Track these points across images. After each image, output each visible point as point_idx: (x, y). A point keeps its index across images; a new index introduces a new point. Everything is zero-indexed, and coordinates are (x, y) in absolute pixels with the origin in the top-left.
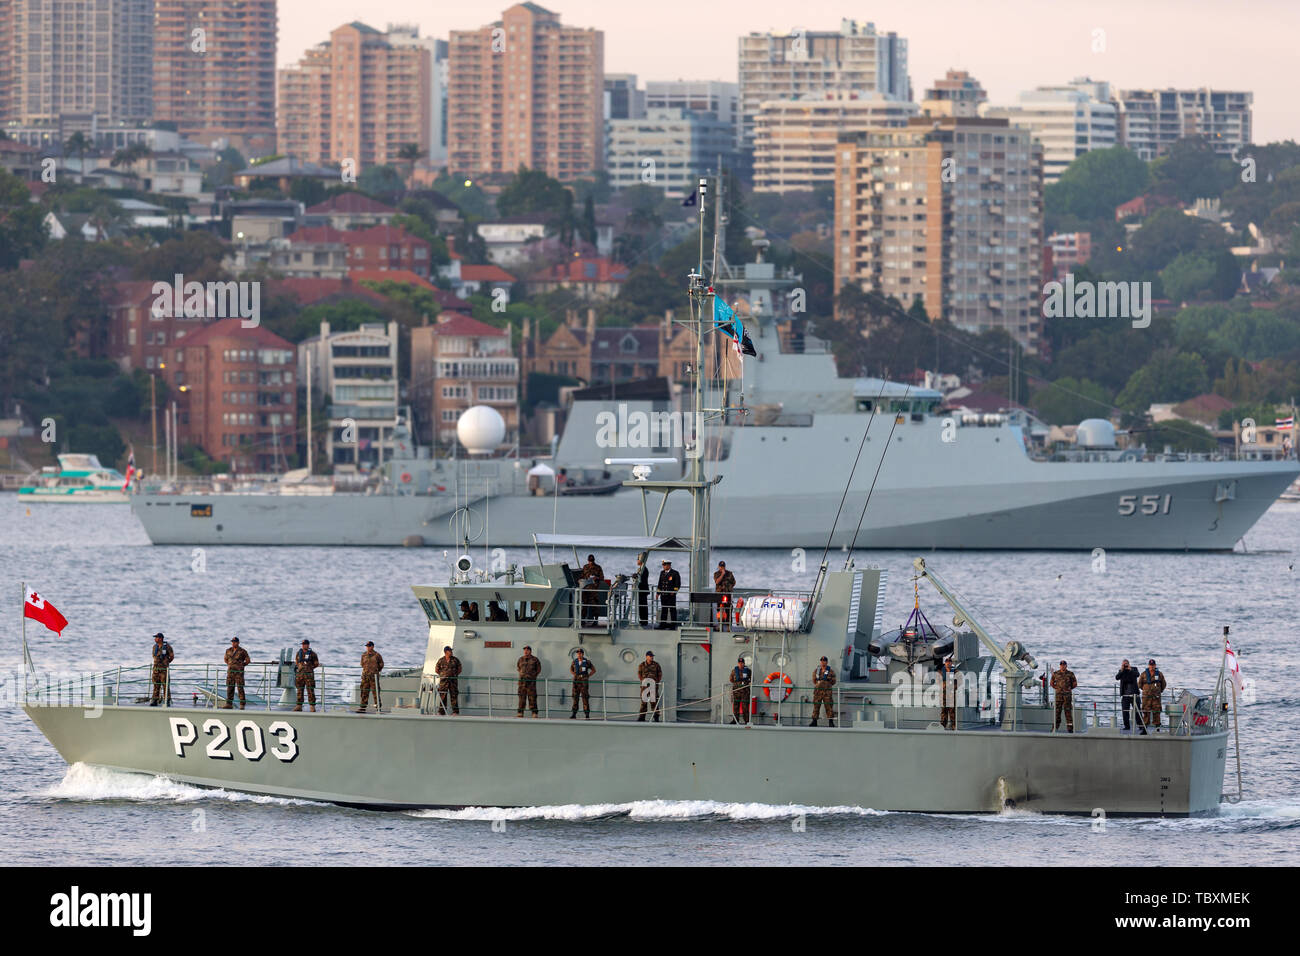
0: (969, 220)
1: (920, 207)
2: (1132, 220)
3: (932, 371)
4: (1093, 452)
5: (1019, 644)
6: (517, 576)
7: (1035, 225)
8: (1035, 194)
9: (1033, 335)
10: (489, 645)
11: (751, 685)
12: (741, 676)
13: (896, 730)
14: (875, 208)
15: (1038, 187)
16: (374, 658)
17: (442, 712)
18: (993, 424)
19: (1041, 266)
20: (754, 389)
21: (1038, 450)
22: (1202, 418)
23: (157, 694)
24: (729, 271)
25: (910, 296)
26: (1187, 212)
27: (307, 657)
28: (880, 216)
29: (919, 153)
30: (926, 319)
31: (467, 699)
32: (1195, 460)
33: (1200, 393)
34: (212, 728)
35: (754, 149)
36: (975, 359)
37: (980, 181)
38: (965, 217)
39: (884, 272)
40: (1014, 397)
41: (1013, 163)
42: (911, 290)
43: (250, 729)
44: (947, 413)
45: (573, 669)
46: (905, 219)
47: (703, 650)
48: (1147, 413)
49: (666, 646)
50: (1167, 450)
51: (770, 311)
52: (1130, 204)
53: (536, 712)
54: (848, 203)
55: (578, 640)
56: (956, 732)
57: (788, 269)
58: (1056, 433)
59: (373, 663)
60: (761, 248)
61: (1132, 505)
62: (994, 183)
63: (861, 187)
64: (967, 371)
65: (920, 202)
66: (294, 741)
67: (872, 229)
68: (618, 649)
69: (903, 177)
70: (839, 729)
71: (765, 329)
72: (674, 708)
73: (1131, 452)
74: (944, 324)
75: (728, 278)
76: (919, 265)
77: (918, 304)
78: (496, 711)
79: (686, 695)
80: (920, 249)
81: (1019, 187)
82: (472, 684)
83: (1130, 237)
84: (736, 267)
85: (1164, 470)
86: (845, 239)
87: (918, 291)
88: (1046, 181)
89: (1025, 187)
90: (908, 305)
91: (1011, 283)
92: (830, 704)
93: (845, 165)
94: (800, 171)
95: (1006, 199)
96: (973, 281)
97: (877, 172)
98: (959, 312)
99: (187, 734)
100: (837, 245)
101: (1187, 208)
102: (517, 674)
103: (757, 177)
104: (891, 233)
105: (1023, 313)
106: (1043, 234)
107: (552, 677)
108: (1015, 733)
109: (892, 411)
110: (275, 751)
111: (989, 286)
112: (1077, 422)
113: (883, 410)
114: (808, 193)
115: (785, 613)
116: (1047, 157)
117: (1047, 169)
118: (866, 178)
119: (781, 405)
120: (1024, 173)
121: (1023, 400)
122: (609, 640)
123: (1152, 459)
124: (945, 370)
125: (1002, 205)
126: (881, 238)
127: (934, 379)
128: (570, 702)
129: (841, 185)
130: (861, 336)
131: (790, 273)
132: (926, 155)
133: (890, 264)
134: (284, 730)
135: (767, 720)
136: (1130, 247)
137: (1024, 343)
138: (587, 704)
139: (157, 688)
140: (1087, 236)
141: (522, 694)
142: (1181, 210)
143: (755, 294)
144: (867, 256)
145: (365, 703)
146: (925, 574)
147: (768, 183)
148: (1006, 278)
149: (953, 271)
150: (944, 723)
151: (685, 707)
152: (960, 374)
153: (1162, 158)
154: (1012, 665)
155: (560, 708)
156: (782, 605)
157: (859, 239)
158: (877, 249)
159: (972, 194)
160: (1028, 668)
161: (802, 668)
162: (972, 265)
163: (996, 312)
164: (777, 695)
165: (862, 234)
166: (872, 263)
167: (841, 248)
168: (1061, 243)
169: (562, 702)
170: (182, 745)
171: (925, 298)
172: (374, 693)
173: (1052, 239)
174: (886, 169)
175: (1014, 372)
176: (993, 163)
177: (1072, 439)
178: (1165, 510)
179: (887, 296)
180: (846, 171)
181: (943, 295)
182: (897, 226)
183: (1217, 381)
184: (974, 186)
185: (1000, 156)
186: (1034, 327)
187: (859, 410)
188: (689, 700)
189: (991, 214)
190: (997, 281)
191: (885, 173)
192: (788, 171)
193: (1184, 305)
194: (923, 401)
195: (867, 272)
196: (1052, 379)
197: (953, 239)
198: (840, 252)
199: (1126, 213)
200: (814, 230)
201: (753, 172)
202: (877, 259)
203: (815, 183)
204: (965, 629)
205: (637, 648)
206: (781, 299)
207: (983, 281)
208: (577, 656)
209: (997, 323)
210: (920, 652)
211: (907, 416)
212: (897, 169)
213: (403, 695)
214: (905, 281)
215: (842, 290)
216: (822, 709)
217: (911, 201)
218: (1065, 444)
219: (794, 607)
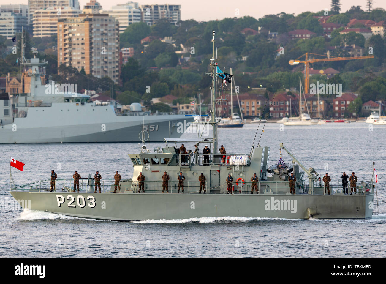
0: (97, 44)
1: (83, 41)
2: (146, 43)
3: (87, 90)
4: (134, 113)
5: (313, 168)
6: (160, 151)
7: (117, 46)
8: (117, 36)
9: (117, 78)
10: (153, 171)
11: (233, 182)
12: (230, 179)
13: (277, 195)
14: (70, 41)
15: (118, 34)
16: (118, 176)
17: (139, 192)
18: (105, 105)
19: (119, 58)
20: (34, 96)
21: (119, 113)
22: (167, 102)
23: (52, 188)
24: (26, 61)
25: (80, 68)
26: (162, 41)
27: (98, 176)
28: (71, 44)
29: (82, 25)
30: (85, 74)
31: (147, 188)
32: (165, 114)
33: (167, 94)
34: (69, 198)
35: (33, 24)
36: (100, 86)
37: (100, 33)
38: (96, 44)
39: (72, 60)
40: (111, 97)
41: (110, 27)
42: (80, 65)
43: (81, 198)
44: (91, 102)
45: (178, 178)
46: (78, 44)
47: (217, 172)
48: (151, 101)
49: (206, 171)
50: (157, 112)
51: (38, 73)
52: (145, 39)
53: (168, 191)
54: (61, 40)
55: (180, 169)
56: (295, 195)
57: (44, 60)
58: (124, 107)
59: (118, 177)
60: (35, 54)
61: (147, 128)
62: (104, 33)
63: (65, 35)
64: (98, 89)
65: (83, 39)
66: (95, 201)
67: (69, 48)
68: (192, 172)
69: (78, 32)
70: (260, 195)
71: (37, 78)
72: (209, 189)
73: (146, 112)
74: (90, 75)
75: (26, 63)
76: (83, 58)
77: (83, 70)
78: (156, 191)
79: (213, 185)
80: (83, 53)
81: (112, 34)
82: (148, 183)
83: (145, 49)
84: (28, 60)
85: (156, 118)
86: (61, 51)
87: (83, 66)
88: (120, 32)
89: (114, 34)
90: (80, 70)
91: (110, 63)
92: (257, 187)
93: (60, 29)
94: (47, 30)
95: (108, 38)
96: (99, 62)
97: (70, 30)
98: (95, 72)
99: (62, 200)
100: (58, 52)
101: (162, 40)
102: (162, 180)
103: (34, 33)
104: (74, 49)
105: (114, 72)
106: (119, 48)
107: (172, 181)
108: (312, 195)
109: (75, 102)
110: (89, 205)
111: (103, 64)
112: (130, 104)
113: (72, 101)
114: (49, 37)
115: (243, 160)
116: (120, 25)
117: (120, 29)
118: (67, 32)
119: (42, 100)
120: (113, 30)
121: (114, 97)
122: (189, 169)
123: (153, 115)
124: (91, 89)
125: (107, 40)
126: (71, 50)
127: (87, 92)
128: (178, 188)
129: (59, 35)
130: (66, 80)
131: (44, 61)
132: (84, 25)
133: (74, 58)
134: (91, 198)
135: (237, 192)
136: (145, 51)
137: (114, 81)
138: (183, 188)
139: (52, 186)
140: (132, 48)
141: (164, 186)
142: (160, 40)
143: (34, 67)
144: (67, 56)
145: (116, 190)
146: (283, 148)
147: (37, 34)
148: (109, 61)
149: (93, 60)
150: (291, 192)
151: (213, 189)
152: (95, 90)
153: (155, 25)
154: (311, 174)
155: (174, 190)
156: (241, 158)
157: (65, 51)
158: (70, 53)
159: (98, 37)
160: (315, 175)
161: (248, 176)
162: (98, 58)
163: (106, 72)
164: (240, 185)
165: (65, 49)
166: (69, 58)
167: (59, 53)
168: (125, 51)
169: (175, 188)
170: (60, 203)
171: (85, 68)
172: (119, 186)
173: (122, 49)
174: (73, 30)
175: (111, 89)
176: (104, 27)
177: (129, 109)
178: (157, 130)
179: (73, 67)
180: (60, 30)
181: (90, 66)
182: (76, 46)
183: (172, 91)
184: (99, 34)
185: (106, 25)
186: (117, 76)
187: (65, 102)
188: (214, 187)
189: (104, 43)
190: (106, 62)
191: (72, 31)
192: (43, 31)
193: (162, 69)
194: (84, 99)
195: (67, 60)
196: (123, 91)
197: (93, 50)
198: (59, 55)
199: (144, 42)
200: (51, 48)
201: (33, 31)
202: (70, 57)
203: (51, 34)
204: (296, 164)
205: (197, 172)
206: (41, 69)
207: (102, 62)
208: (180, 174)
209: (106, 75)
210: (283, 171)
211: (80, 103)
212: (76, 30)
213: (127, 187)
214: (79, 63)
215: (60, 66)
216: (254, 189)
217: (80, 39)
218: (127, 110)
219: (245, 158)
